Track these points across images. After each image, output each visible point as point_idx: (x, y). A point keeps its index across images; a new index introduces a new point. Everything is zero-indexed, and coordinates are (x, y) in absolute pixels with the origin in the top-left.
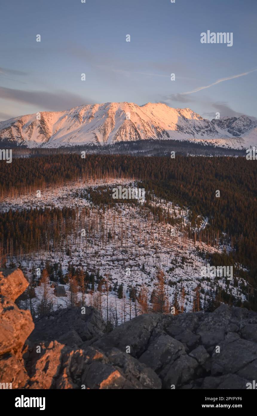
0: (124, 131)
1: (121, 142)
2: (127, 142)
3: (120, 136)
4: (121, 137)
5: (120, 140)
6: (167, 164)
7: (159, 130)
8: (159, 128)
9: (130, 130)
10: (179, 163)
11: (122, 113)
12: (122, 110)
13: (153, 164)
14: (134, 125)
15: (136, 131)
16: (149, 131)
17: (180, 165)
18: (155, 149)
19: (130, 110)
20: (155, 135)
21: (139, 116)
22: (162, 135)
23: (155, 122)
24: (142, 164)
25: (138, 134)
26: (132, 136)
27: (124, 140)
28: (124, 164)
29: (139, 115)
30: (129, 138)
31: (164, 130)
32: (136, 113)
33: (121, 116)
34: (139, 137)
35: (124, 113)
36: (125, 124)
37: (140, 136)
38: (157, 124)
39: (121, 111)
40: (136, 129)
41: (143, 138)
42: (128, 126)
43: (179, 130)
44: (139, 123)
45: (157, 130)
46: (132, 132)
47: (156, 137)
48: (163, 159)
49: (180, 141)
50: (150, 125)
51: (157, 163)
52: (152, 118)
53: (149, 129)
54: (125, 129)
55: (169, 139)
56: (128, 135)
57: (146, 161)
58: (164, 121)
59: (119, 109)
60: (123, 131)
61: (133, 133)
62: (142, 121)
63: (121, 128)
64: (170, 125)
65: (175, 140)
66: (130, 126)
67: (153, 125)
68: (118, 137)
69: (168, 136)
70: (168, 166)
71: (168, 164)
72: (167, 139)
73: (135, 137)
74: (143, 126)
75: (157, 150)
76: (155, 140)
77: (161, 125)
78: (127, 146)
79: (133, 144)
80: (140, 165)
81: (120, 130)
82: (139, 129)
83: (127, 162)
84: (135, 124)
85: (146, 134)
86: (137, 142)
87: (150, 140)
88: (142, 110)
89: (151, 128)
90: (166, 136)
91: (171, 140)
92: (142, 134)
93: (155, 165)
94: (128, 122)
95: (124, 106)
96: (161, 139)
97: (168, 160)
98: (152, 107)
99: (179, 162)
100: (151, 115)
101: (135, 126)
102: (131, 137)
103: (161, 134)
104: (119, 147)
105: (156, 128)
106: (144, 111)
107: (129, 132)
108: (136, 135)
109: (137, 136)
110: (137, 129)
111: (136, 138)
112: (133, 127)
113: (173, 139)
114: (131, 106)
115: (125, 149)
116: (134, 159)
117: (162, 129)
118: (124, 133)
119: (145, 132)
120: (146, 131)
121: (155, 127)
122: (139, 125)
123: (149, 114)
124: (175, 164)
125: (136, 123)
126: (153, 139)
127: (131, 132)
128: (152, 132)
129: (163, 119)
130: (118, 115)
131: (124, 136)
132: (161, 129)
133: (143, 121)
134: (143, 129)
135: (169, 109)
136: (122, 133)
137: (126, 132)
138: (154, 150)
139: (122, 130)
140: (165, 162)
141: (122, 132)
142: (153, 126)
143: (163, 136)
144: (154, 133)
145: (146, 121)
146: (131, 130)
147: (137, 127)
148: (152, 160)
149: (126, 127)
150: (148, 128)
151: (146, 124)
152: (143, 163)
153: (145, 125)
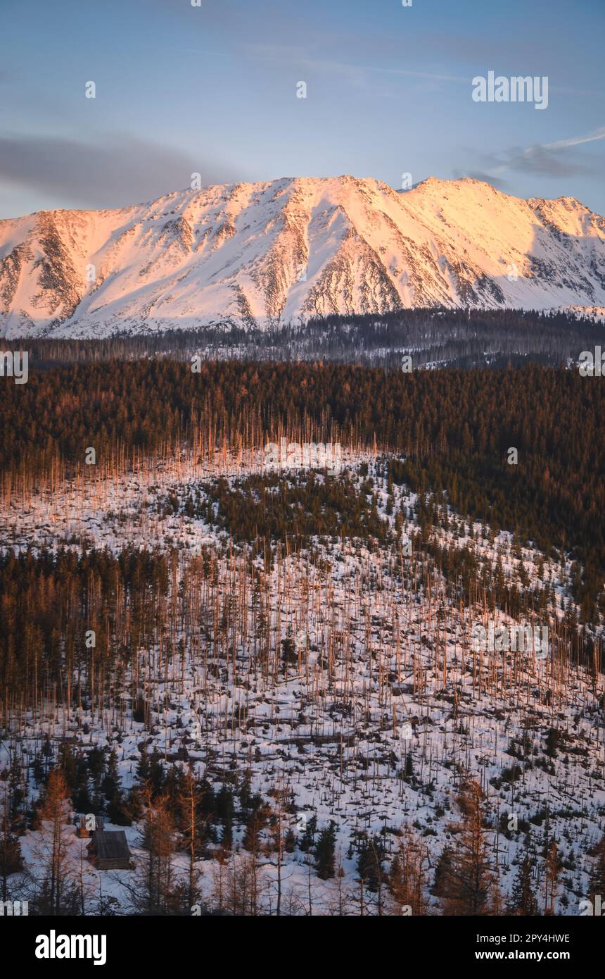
0: (343, 278)
1: (329, 317)
2: (353, 319)
3: (328, 295)
4: (331, 299)
5: (326, 311)
6: (494, 398)
7: (466, 276)
8: (465, 268)
9: (363, 276)
10: (538, 394)
11: (335, 215)
12: (335, 202)
13: (445, 395)
14: (377, 256)
15: (384, 278)
16: (429, 278)
17: (541, 400)
18: (451, 344)
19: (363, 204)
20: (452, 292)
21: (393, 225)
22: (476, 291)
23: (453, 248)
24: (405, 394)
25: (392, 289)
26: (369, 297)
27: (342, 311)
28: (342, 395)
29: (395, 221)
30: (359, 304)
31: (483, 275)
32: (386, 216)
33: (330, 224)
34: (396, 299)
35: (340, 215)
36: (343, 254)
37: (399, 297)
38: (460, 252)
39: (332, 209)
40: (382, 273)
41: (408, 303)
42: (356, 260)
43: (536, 274)
44: (394, 250)
45: (460, 274)
46: (368, 282)
47: (457, 299)
48: (481, 379)
49: (540, 314)
50: (435, 258)
51: (458, 391)
52: (440, 232)
53: (432, 272)
54: (344, 273)
55: (504, 307)
56: (356, 294)
57: (421, 386)
58: (483, 245)
59: (324, 202)
60: (339, 280)
61: (372, 286)
62: (406, 242)
63: (330, 267)
64: (505, 258)
65: (521, 311)
66: (361, 263)
67: (444, 256)
68: (320, 299)
69: (500, 298)
70: (499, 404)
71: (498, 397)
72: (495, 308)
73: (379, 300)
74: (410, 260)
75: (459, 345)
76: (452, 310)
77: (475, 259)
78: (352, 331)
79: (373, 326)
80: (398, 399)
81: (327, 276)
82: (395, 273)
83: (352, 390)
84: (380, 254)
85: (420, 291)
86: (388, 317)
87: (434, 310)
88: (406, 204)
89: (436, 268)
90: (491, 298)
91: (508, 311)
92: (407, 290)
93: (451, 399)
94: (357, 248)
95: (342, 190)
96: (472, 306)
97: (499, 383)
98: (443, 192)
99: (538, 388)
100: (438, 222)
101: (379, 261)
102: (365, 299)
103: (475, 288)
104: (325, 334)
105: (455, 269)
106: (411, 208)
107: (358, 283)
108: (382, 292)
109: (388, 298)
110: (389, 273)
111: (384, 303)
112: (373, 264)
113: (517, 308)
114: (365, 189)
115: (345, 341)
116: (378, 377)
117: (477, 272)
118: (340, 287)
119: (417, 283)
120: (420, 280)
121: (450, 266)
122: (394, 259)
123: (429, 217)
124: (523, 397)
125: (383, 249)
126: (443, 309)
127: (365, 284)
128: (440, 284)
129: (481, 236)
130: (319, 222)
131: (340, 298)
132: (472, 270)
133: (408, 244)
134: (410, 273)
135: (504, 201)
136: (333, 285)
137: (347, 282)
138: (447, 346)
139: (334, 277)
140: (487, 388)
141: (334, 281)
142: (445, 262)
143: (479, 296)
144: (447, 286)
145: (419, 243)
146: (368, 276)
147: (386, 265)
148: (442, 381)
149: (348, 266)
150: (427, 267)
151: (418, 253)
152: (409, 394)
153: (418, 257)
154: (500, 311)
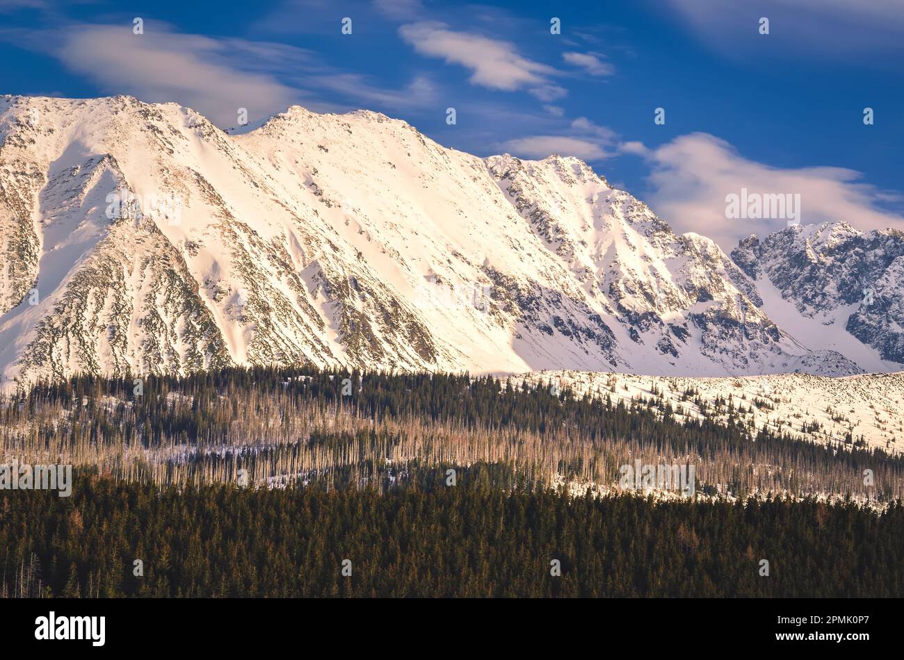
0: (109, 301)
1: (74, 380)
2: (121, 386)
3: (78, 334)
4: (82, 343)
5: (72, 368)
6: (377, 549)
7: (359, 305)
8: (358, 288)
9: (150, 298)
10: (467, 543)
11: (97, 176)
12: (99, 149)
13: (278, 541)
14: (180, 259)
15: (193, 305)
16: (285, 306)
17: (473, 561)
18: (318, 440)
19: (156, 155)
20: (329, 337)
21: (215, 199)
22: (379, 336)
23: (335, 249)
24: (197, 537)
25: (209, 326)
26: (162, 341)
27: (105, 370)
28: (64, 535)
29: (219, 190)
30: (139, 354)
31: (394, 304)
32: (200, 179)
33: (86, 191)
34: (216, 347)
35: (107, 174)
36: (112, 253)
37: (221, 344)
38: (349, 257)
39: (92, 162)
40: (189, 293)
41: (240, 356)
42: (137, 266)
43: (499, 303)
44: (216, 247)
45: (348, 301)
46: (161, 311)
47: (338, 350)
48: (353, 511)
49: (503, 386)
50: (298, 268)
51: (304, 534)
52: (309, 216)
53: (291, 295)
54: (111, 291)
55: (432, 368)
56: (134, 335)
57: (229, 522)
58: (396, 243)
59: (75, 148)
60: (100, 305)
61: (167, 320)
62: (240, 232)
63: (82, 279)
64: (439, 270)
65: (466, 378)
66: (148, 272)
67: (315, 264)
68: (62, 343)
69: (427, 351)
70: (384, 564)
71: (385, 547)
72: (415, 370)
73: (180, 347)
74: (247, 269)
75: (338, 442)
76: (327, 373)
77: (378, 272)
78: (121, 409)
79: (163, 400)
80: (179, 546)
81: (77, 297)
82: (216, 293)
83: (87, 525)
84: (186, 255)
85: (265, 332)
86: (195, 382)
87: (290, 372)
88: (243, 157)
89: (300, 288)
90: (410, 351)
91: (439, 378)
92: (238, 329)
93: (290, 550)
94: (140, 241)
95: (113, 125)
96: (370, 365)
97: (390, 518)
98: (318, 137)
99: (467, 532)
100: (306, 195)
101: (185, 270)
102: (151, 345)
103: (376, 328)
104: (64, 413)
105: (337, 290)
106: (248, 164)
107: (140, 312)
108: (188, 332)
109: (201, 345)
110: (202, 294)
111: (192, 354)
112: (171, 274)
113: (457, 372)
114: (160, 125)
115: (104, 430)
116: (142, 501)
117: (383, 298)
118: (103, 319)
119: (259, 316)
120: (266, 309)
121: (327, 284)
122: (215, 267)
123: (288, 185)
124: (437, 548)
125: (191, 246)
126: (310, 370)
127: (155, 314)
128: (306, 318)
129: (393, 226)
130: (65, 187)
131: (101, 342)
132: (371, 293)
133: (244, 237)
134: (245, 295)
135: (441, 159)
136: (88, 315)
137: (118, 309)
138: (311, 445)
139: (91, 298)
140: (363, 528)
141: (91, 308)
142: (316, 276)
143: (386, 346)
144: (321, 325)
145: (266, 236)
146: (160, 299)
147: (198, 278)
148: (273, 512)
149: (120, 277)
150: (281, 285)
151: (264, 256)
152: (205, 536)
153: (263, 263)
154: (422, 377)
